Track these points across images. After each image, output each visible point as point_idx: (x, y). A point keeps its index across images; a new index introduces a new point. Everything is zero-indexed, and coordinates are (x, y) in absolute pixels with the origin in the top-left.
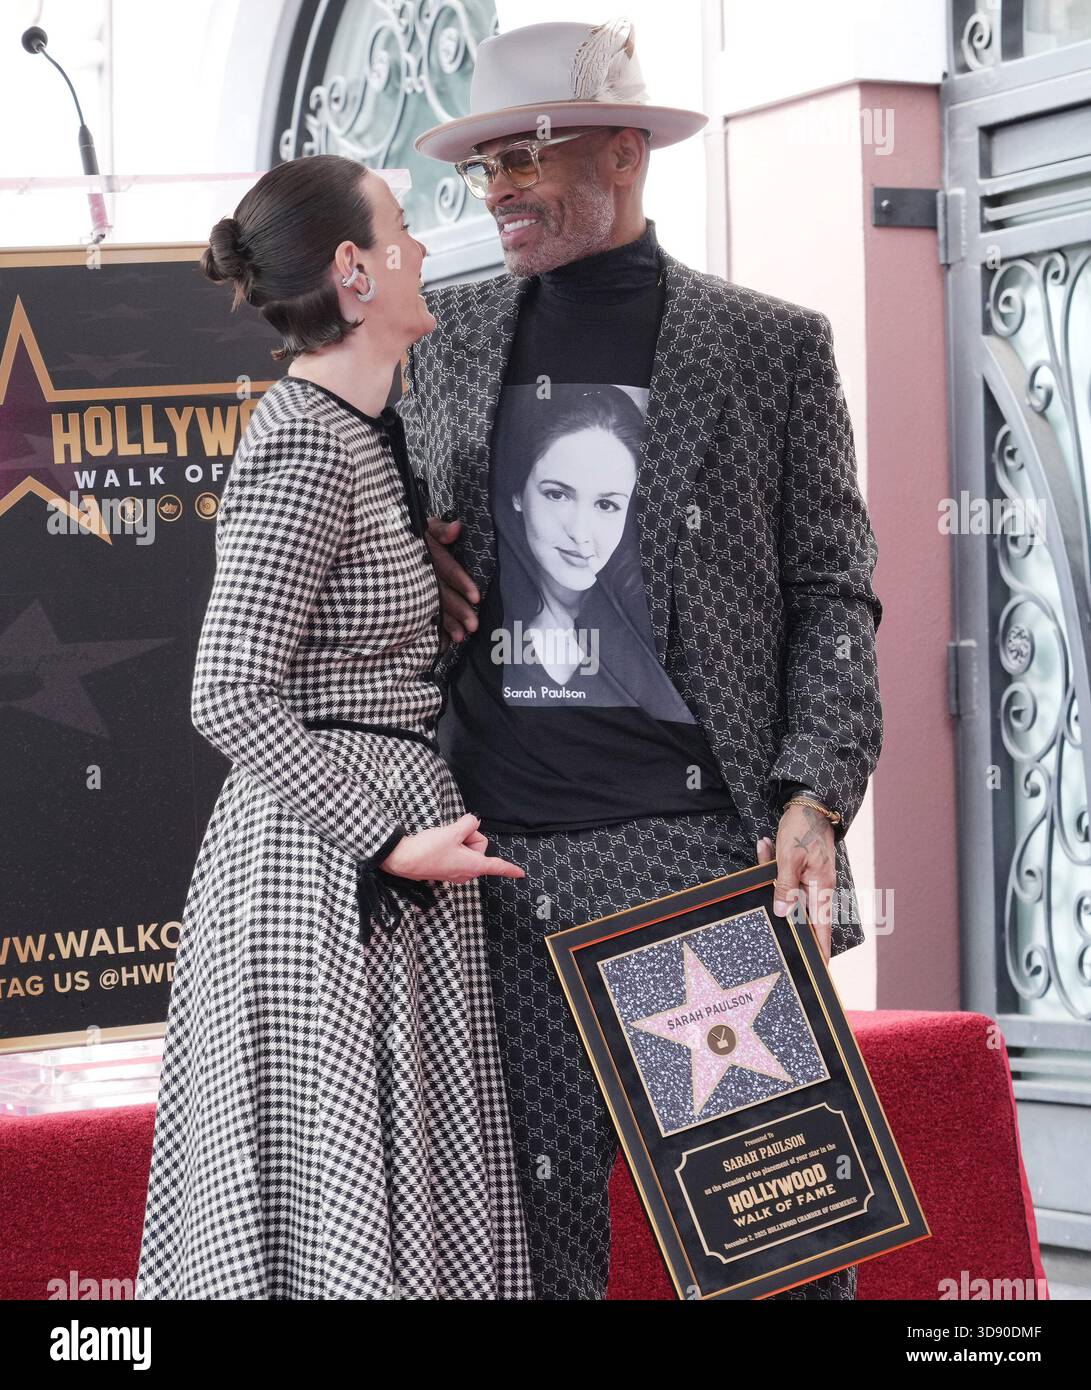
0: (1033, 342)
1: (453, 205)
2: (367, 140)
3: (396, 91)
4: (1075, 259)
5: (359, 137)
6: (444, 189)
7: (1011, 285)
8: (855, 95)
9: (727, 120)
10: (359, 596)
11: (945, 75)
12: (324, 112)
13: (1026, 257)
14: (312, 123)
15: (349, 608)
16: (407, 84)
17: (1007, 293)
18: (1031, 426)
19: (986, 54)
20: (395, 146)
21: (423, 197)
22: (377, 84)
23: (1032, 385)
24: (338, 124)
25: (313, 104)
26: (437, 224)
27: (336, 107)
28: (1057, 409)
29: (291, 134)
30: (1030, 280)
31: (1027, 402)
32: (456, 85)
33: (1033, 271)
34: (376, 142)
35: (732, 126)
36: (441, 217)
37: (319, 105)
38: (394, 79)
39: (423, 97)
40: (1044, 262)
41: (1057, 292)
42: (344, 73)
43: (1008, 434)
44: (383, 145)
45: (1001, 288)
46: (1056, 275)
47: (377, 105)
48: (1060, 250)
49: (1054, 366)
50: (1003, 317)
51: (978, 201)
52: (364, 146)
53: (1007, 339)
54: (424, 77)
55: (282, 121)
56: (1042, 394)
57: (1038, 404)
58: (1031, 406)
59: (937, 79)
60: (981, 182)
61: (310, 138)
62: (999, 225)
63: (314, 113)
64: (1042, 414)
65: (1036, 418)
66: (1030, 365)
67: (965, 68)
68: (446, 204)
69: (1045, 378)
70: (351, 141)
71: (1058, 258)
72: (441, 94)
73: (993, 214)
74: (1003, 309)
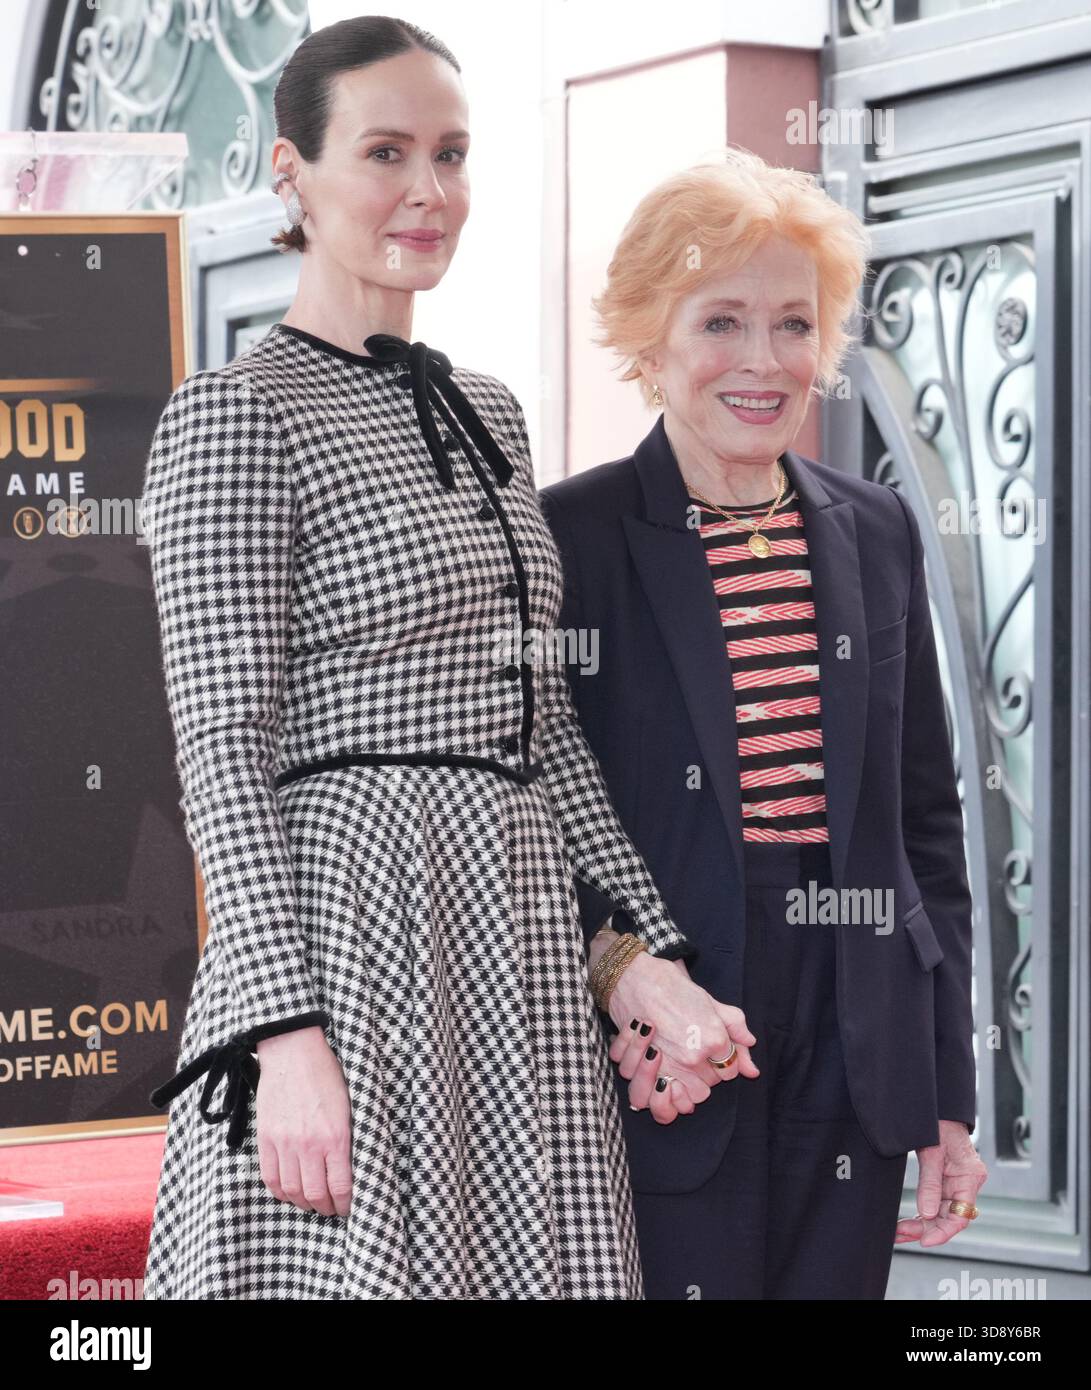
0: (922, 355)
1: (244, 173)
2: (144, 93)
3: (180, 37)
4: (973, 260)
5: (134, 91)
6: (234, 156)
7: (897, 288)
8: (720, 59)
9: (569, 84)
10: (341, 576)
11: (827, 39)
12: (94, 60)
13: (917, 256)
14: (79, 71)
15: (333, 595)
16: (193, 29)
17: (893, 297)
18: (918, 456)
19: (876, 15)
20: (178, 102)
21: (209, 164)
22: (157, 27)
23: (919, 408)
24: (111, 73)
25: (80, 49)
26: (224, 196)
27: (108, 54)
28: (948, 437)
29: (53, 84)
30: (920, 283)
31: (913, 427)
32: (251, 33)
33: (924, 272)
34: (154, 96)
35: (573, 90)
36: (229, 188)
37: (88, 50)
38: (178, 24)
39: (210, 47)
40: (937, 262)
41: (951, 299)
42: (118, 12)
43: (889, 465)
44: (162, 101)
45: (887, 290)
46: (950, 279)
47: (156, 54)
48: (956, 249)
49: (945, 385)
50: (888, 326)
51: (861, 189)
52: (141, 102)
53: (893, 352)
54: (213, 21)
55: (44, 69)
56: (930, 418)
57: (925, 429)
58: (918, 432)
59: (816, 42)
60: (866, 166)
61: (75, 89)
62: (886, 217)
63: (82, 60)
64: (930, 440)
65: (923, 447)
66: (918, 381)
67: (848, 31)
68: (236, 173)
69: (935, 399)
70: (124, 94)
71: (955, 259)
72: (233, 43)
73: (879, 204)
74: (889, 317)
